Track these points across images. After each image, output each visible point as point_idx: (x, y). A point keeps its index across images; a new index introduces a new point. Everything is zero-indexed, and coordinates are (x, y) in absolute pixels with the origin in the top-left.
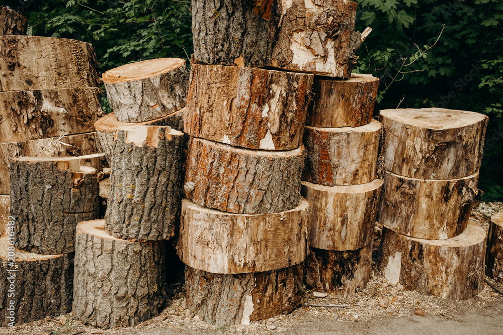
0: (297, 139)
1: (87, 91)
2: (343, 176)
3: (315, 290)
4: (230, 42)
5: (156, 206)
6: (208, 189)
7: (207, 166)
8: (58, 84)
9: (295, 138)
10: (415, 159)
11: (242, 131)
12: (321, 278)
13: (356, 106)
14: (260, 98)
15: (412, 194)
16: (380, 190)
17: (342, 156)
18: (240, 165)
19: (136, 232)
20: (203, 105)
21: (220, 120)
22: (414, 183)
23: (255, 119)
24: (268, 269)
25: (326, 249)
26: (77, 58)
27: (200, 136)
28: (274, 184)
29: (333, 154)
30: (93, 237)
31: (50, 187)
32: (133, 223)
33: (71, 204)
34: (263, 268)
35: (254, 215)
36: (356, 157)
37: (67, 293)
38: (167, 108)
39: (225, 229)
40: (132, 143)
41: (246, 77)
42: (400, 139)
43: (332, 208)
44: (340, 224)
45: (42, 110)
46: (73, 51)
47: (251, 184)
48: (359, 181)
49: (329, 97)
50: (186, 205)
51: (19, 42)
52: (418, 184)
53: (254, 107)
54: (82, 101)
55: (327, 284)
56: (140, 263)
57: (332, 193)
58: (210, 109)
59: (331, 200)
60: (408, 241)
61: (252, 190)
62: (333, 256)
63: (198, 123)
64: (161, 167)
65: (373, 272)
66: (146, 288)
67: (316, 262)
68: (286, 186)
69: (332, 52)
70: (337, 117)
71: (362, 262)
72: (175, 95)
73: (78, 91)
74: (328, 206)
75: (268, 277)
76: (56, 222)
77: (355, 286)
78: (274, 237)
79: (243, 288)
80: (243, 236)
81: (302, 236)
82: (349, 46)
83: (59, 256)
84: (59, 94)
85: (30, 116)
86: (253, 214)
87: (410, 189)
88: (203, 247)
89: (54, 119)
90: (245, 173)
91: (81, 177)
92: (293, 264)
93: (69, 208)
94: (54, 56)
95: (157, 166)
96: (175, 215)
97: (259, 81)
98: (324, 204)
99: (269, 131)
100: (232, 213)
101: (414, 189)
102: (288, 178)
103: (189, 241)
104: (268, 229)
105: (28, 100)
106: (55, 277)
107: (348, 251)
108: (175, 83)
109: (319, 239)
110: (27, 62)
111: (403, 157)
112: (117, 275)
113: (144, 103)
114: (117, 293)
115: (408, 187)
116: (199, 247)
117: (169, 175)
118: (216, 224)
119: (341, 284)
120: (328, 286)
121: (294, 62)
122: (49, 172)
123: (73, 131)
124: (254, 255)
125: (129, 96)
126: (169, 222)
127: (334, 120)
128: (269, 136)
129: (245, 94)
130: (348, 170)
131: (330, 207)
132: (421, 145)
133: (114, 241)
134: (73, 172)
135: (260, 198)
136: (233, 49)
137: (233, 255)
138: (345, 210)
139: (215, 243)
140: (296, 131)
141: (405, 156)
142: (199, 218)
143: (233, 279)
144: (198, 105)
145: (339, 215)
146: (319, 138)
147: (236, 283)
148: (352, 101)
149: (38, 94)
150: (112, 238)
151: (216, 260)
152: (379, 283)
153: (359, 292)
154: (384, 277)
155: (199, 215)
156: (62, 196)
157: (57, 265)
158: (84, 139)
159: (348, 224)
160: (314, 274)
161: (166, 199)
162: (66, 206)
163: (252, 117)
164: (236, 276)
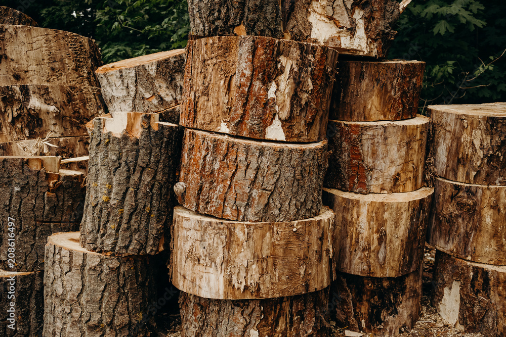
0: (316, 129)
1: (85, 90)
2: (380, 182)
3: (348, 329)
4: (227, 6)
5: (137, 211)
6: (201, 189)
7: (199, 161)
8: (51, 80)
9: (314, 128)
10: (474, 159)
11: (243, 116)
12: (355, 312)
13: (395, 94)
14: (264, 74)
15: (472, 204)
16: (430, 200)
17: (378, 156)
18: (238, 158)
19: (113, 244)
20: (198, 88)
21: (217, 104)
22: (473, 190)
23: (258, 101)
24: (277, 296)
25: (360, 274)
26: (76, 53)
27: (195, 126)
28: (284, 183)
29: (366, 153)
30: (60, 249)
31: (19, 189)
32: (109, 232)
33: (46, 211)
34: (271, 293)
35: (257, 223)
36: (396, 157)
37: (38, 319)
38: (165, 100)
39: (219, 241)
40: (110, 133)
41: (246, 48)
42: (454, 135)
43: (366, 221)
44: (377, 242)
45: (29, 107)
46: (71, 45)
47: (253, 182)
48: (401, 189)
49: (361, 82)
50: (179, 213)
51: (7, 32)
52: (480, 191)
53: (257, 84)
54: (78, 101)
55: (363, 321)
56: (118, 283)
57: (365, 202)
58: (206, 93)
59: (364, 211)
60: (468, 267)
61: (255, 190)
62: (370, 285)
63: (192, 110)
64: (144, 162)
65: (425, 308)
66: (126, 315)
67: (347, 291)
68: (300, 187)
69: (361, 24)
70: (371, 108)
71: (408, 294)
72: (176, 86)
73: (74, 88)
74: (360, 218)
75: (278, 307)
76: (26, 232)
77: (399, 324)
78: (284, 253)
79: (246, 320)
80: (243, 250)
81: (324, 254)
82: (384, 17)
83: (29, 273)
84: (50, 90)
85: (15, 114)
86: (256, 221)
87: (469, 198)
88: (194, 264)
89: (43, 118)
90: (245, 168)
91: (59, 179)
92: (312, 290)
93: (43, 216)
94: (47, 49)
95: (140, 162)
96: (164, 224)
97: (262, 52)
98: (355, 216)
99: (277, 116)
100: (229, 220)
101: (474, 198)
102: (302, 175)
103: (179, 256)
104: (277, 243)
105: (14, 96)
106: (22, 299)
107: (389, 279)
108: (176, 72)
109: (350, 261)
110: (15, 54)
111: (458, 157)
112: (89, 297)
113: (138, 95)
114: (89, 320)
115: (466, 195)
116: (189, 264)
117: (156, 174)
118: (209, 234)
119: (381, 322)
120: (365, 324)
121: (313, 36)
122: (18, 171)
123: (66, 134)
124: (258, 275)
125: (121, 87)
126: (154, 232)
127: (367, 111)
128: (277, 123)
129: (246, 69)
130: (386, 174)
131: (363, 219)
132: (482, 140)
133: (85, 255)
134: (49, 172)
135: (264, 201)
136: (232, 15)
137: (231, 275)
138: (382, 223)
139: (207, 259)
140: (313, 118)
141: (460, 156)
142: (189, 227)
143: (233, 306)
144: (193, 89)
145: (375, 230)
146: (348, 133)
147: (236, 312)
148: (389, 88)
149: (25, 90)
150: (85, 250)
151: (209, 281)
152: (432, 322)
153: (405, 333)
154: (439, 315)
155: (190, 223)
156: (34, 201)
157: (26, 284)
158: (78, 143)
159: (387, 242)
160: (345, 307)
161: (151, 203)
162: (38, 213)
163: (254, 98)
164: (236, 303)
